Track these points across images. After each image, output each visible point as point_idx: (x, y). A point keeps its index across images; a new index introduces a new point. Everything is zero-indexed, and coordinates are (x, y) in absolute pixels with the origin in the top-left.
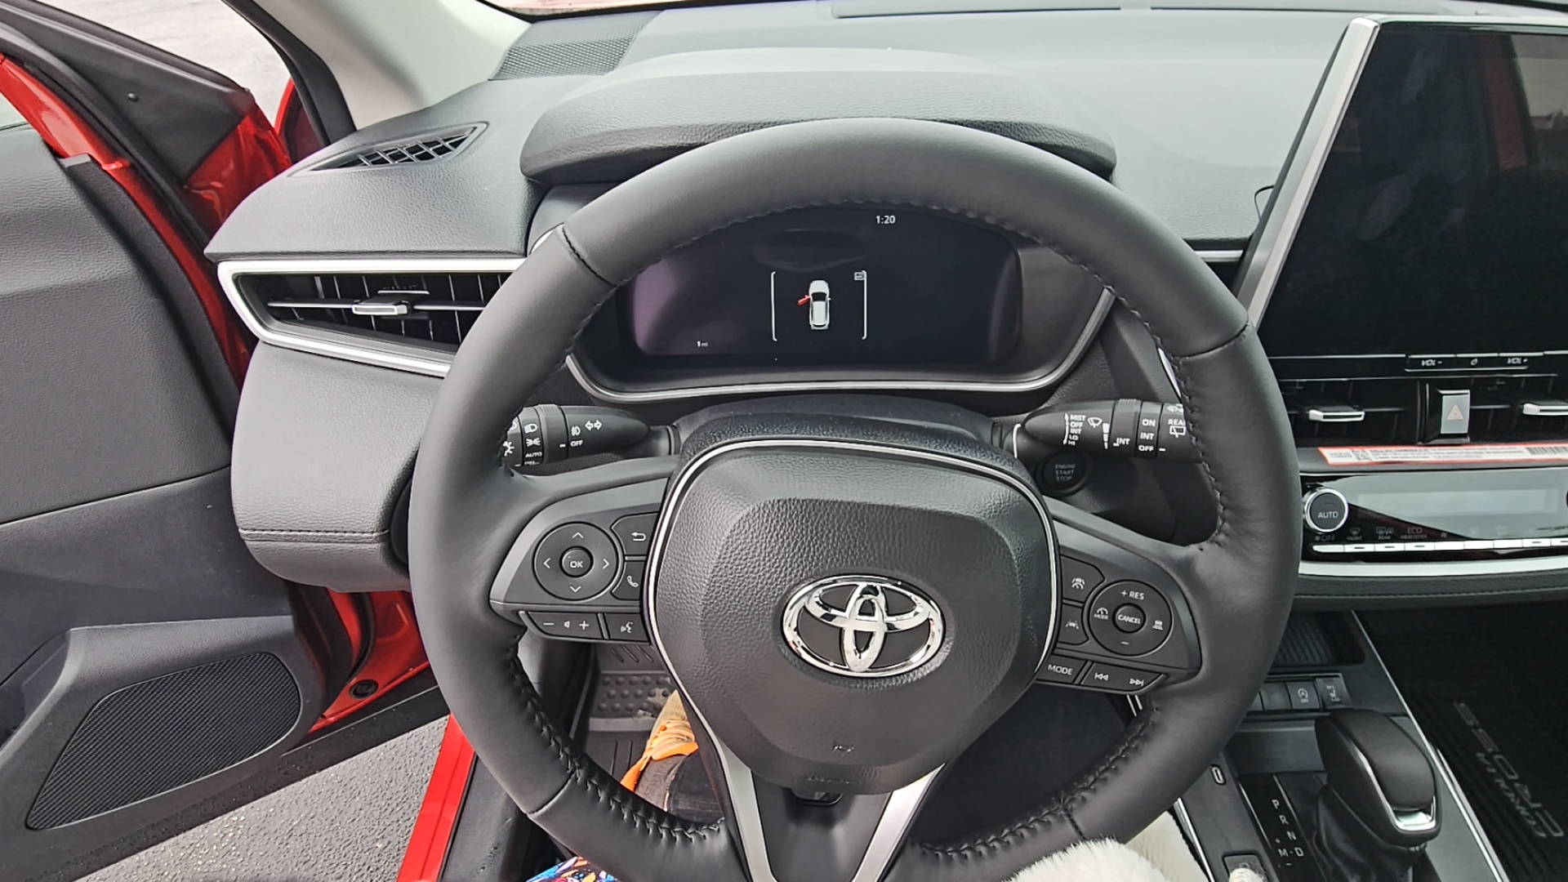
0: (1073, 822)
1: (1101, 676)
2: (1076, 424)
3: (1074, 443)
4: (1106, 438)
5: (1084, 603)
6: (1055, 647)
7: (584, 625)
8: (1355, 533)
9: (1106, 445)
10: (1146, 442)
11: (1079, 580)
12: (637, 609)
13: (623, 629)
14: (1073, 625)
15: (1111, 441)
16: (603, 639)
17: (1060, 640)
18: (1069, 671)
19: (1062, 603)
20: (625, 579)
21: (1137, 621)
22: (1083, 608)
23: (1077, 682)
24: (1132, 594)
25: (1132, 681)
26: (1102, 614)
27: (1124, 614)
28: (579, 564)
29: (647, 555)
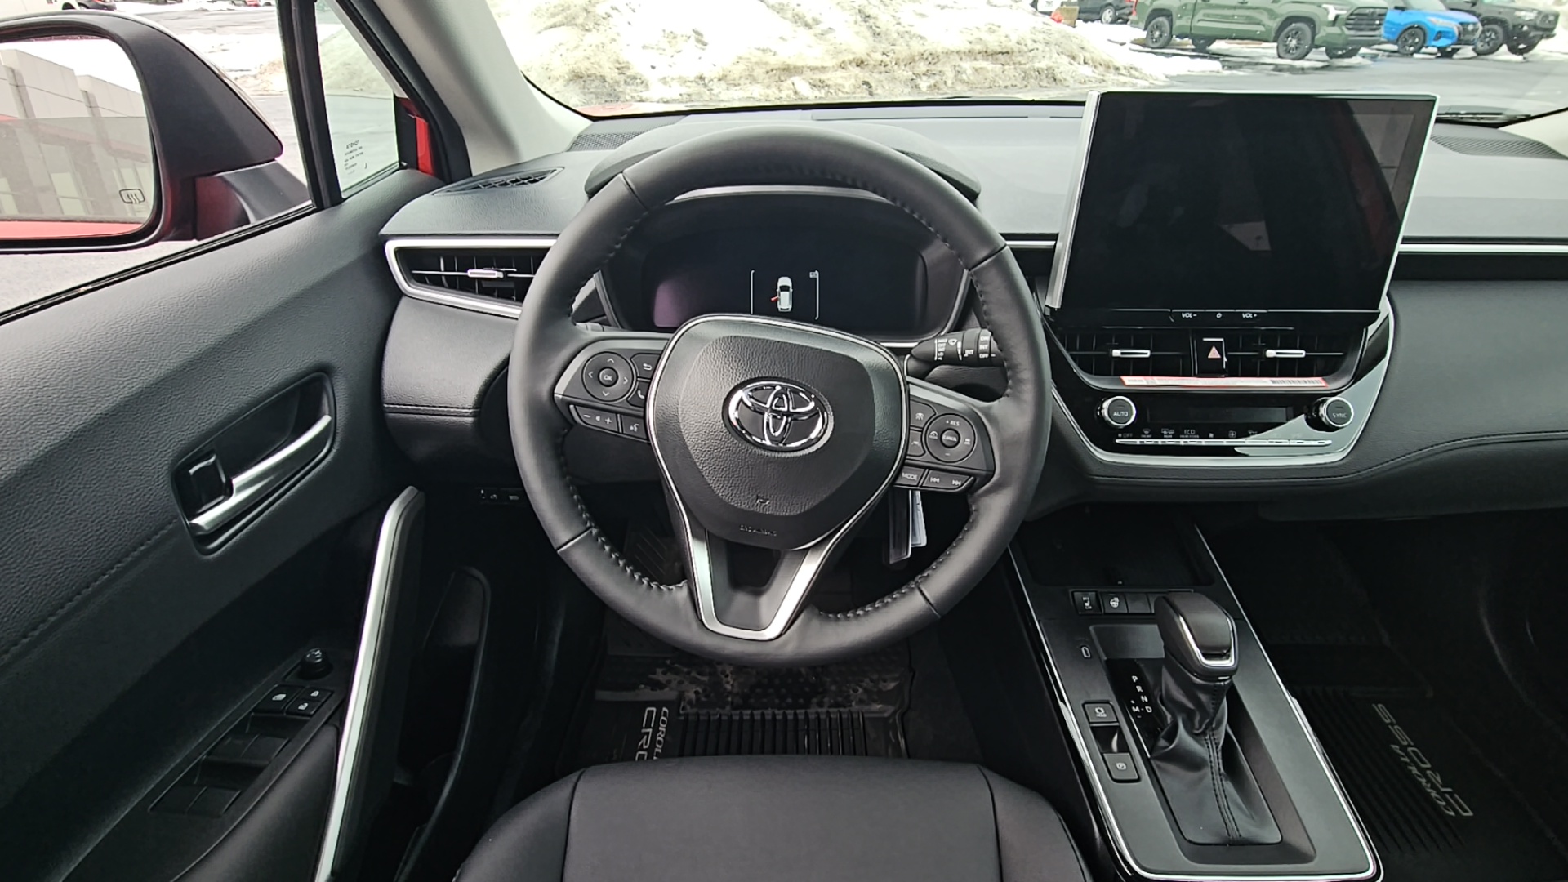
0: (921, 592)
1: (935, 480)
2: (941, 345)
3: (940, 359)
4: (959, 352)
5: (923, 428)
6: (905, 459)
7: (608, 421)
8: (1147, 432)
9: (960, 357)
10: (984, 352)
11: (920, 414)
12: (642, 414)
13: (632, 428)
14: (916, 443)
15: (962, 354)
16: (618, 432)
17: (909, 453)
18: (915, 477)
19: (910, 430)
20: (636, 393)
21: (955, 439)
22: (922, 432)
23: (920, 484)
24: (952, 423)
25: (954, 482)
26: (933, 435)
27: (946, 435)
28: (610, 378)
29: (651, 379)
